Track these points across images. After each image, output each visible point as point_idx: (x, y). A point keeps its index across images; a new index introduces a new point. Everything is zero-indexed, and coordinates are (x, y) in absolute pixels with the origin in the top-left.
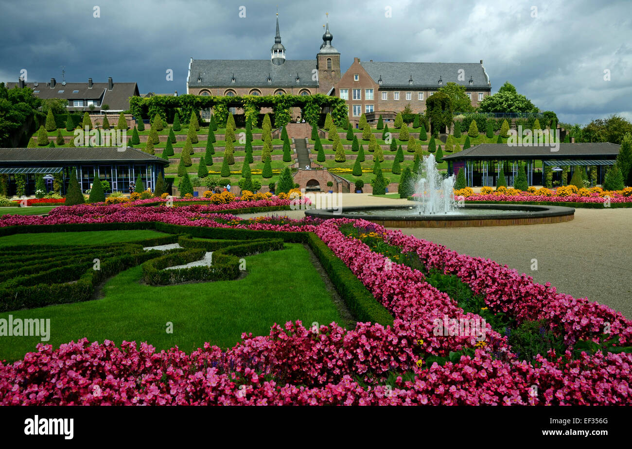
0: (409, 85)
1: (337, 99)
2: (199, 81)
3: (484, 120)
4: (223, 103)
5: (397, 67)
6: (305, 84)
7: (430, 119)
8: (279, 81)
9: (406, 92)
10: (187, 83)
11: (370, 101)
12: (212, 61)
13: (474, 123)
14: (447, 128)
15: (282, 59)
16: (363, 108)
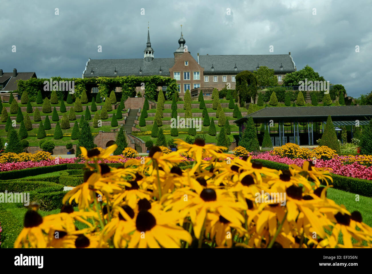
0: (234, 71)
1: (169, 79)
2: (92, 73)
3: (284, 92)
4: (82, 84)
5: (226, 58)
6: (165, 74)
7: (238, 92)
8: (147, 72)
9: (232, 76)
10: (83, 75)
11: (197, 81)
12: (103, 60)
13: (274, 94)
14: (252, 99)
15: (151, 57)
16: (192, 86)
